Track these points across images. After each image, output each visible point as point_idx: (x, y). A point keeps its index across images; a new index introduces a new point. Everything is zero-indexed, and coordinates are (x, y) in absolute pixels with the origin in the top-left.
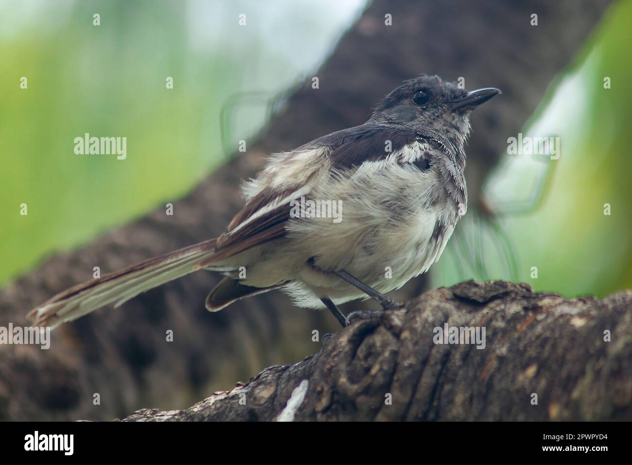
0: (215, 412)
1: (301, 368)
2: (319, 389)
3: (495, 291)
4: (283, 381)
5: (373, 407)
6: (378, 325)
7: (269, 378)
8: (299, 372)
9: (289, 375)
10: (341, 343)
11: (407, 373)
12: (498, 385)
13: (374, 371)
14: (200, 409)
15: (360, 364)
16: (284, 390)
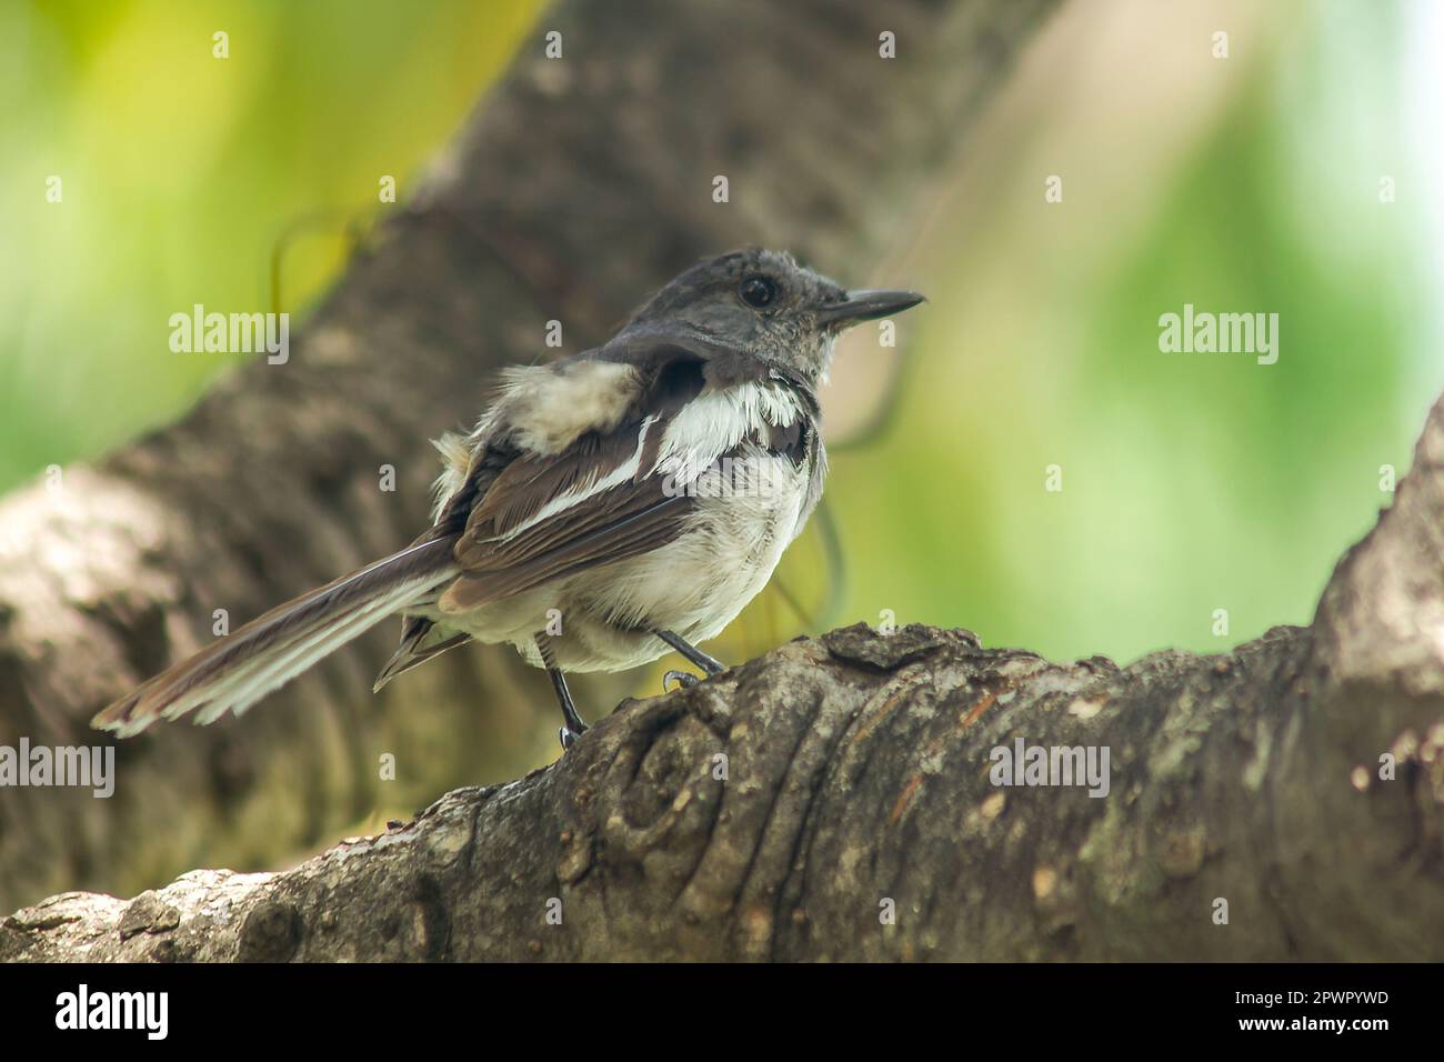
0: (350, 880)
1: (522, 794)
2: (564, 836)
3: (909, 645)
4: (487, 819)
5: (677, 873)
6: (685, 712)
7: (455, 813)
8: (518, 801)
9: (499, 807)
10: (605, 746)
11: (744, 807)
12: (930, 832)
13: (678, 804)
14: (317, 873)
15: (648, 790)
16: (491, 837)
